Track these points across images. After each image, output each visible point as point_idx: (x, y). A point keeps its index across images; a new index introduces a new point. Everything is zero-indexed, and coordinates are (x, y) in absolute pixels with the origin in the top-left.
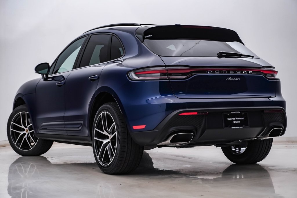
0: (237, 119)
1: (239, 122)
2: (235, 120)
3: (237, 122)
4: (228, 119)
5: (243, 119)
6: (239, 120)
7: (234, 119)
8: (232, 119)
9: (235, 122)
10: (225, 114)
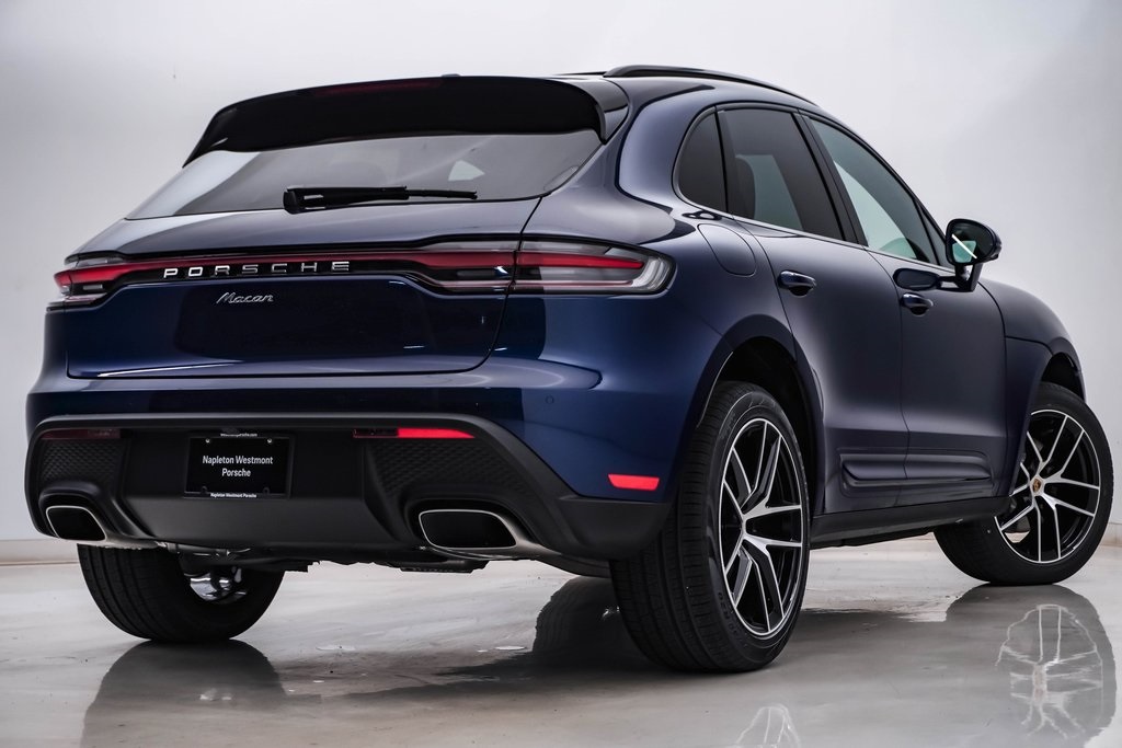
0: (240, 460)
1: (248, 473)
2: (230, 467)
3: (237, 473)
4: (206, 460)
5: (270, 460)
6: (247, 467)
7: (230, 461)
8: (219, 460)
9: (230, 473)
10: (199, 440)
